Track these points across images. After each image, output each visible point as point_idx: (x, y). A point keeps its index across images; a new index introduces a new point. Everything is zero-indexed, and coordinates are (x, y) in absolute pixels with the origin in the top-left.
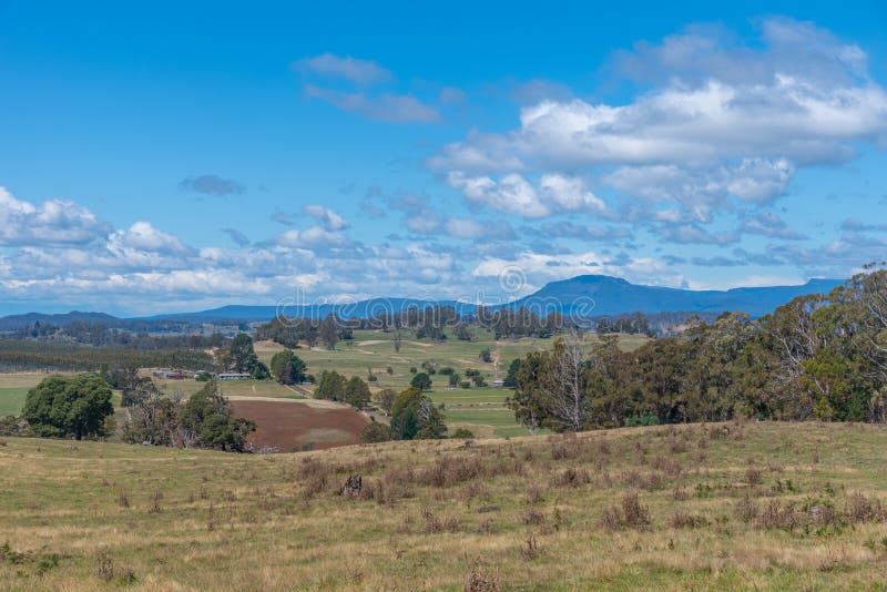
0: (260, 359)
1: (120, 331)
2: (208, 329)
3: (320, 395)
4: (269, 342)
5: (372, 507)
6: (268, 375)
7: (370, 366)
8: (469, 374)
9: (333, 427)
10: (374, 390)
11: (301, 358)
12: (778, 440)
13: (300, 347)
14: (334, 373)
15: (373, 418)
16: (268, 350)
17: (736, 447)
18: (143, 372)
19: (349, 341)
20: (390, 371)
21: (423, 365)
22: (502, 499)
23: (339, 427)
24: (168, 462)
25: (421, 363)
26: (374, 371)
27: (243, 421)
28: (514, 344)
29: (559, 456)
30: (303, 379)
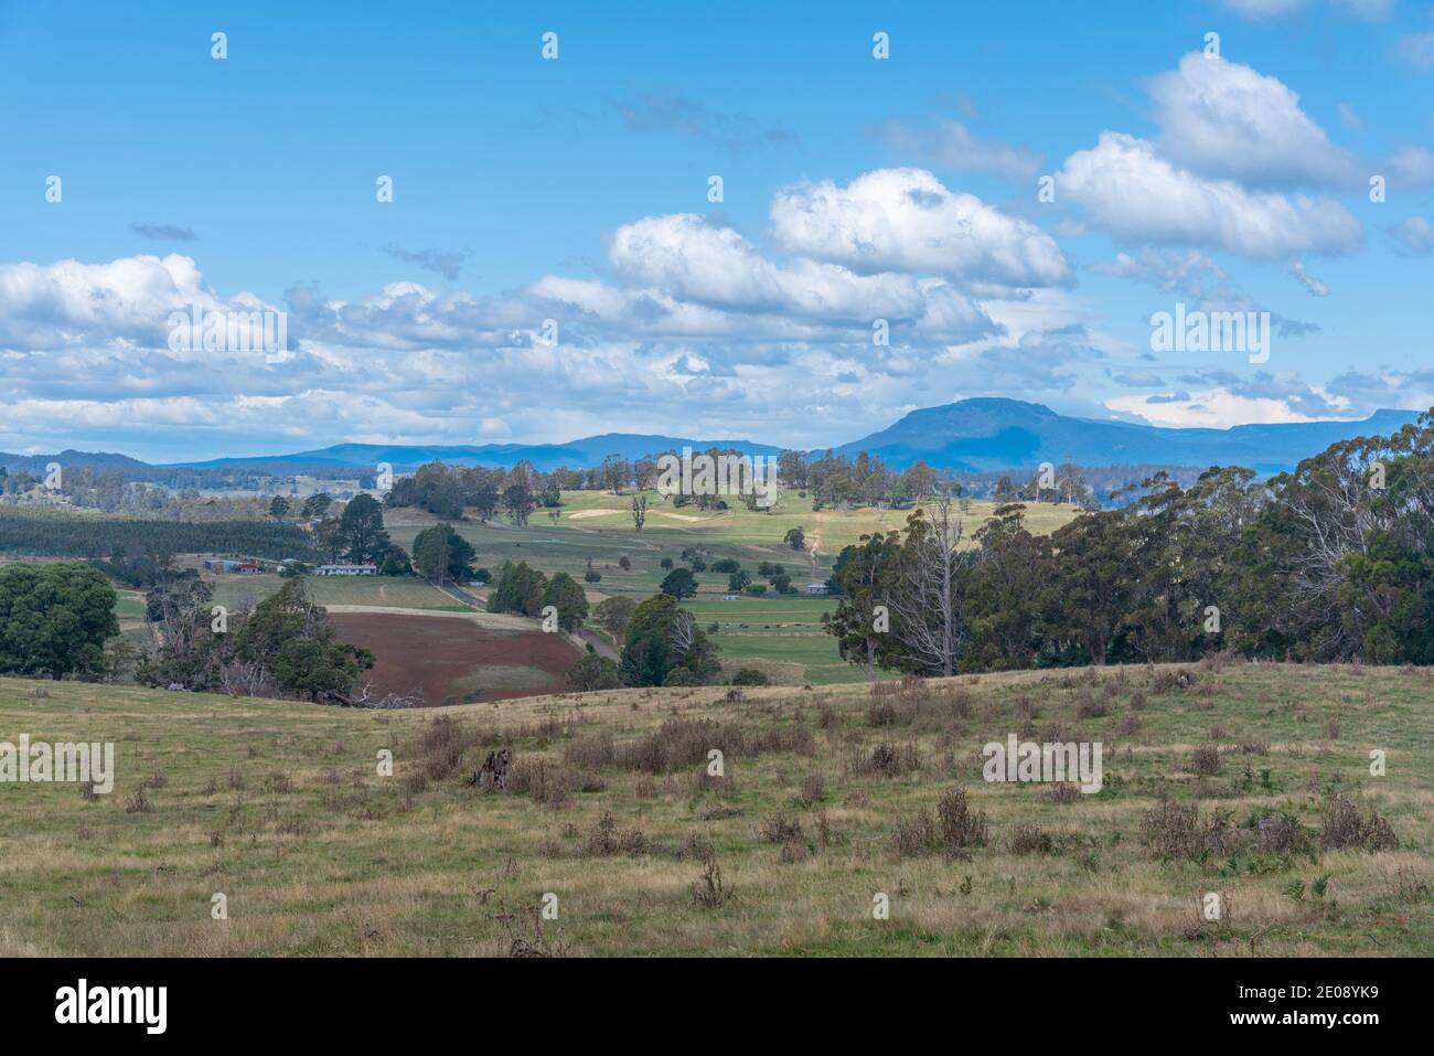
0: (394, 539)
1: (149, 487)
2: (306, 484)
3: (497, 606)
4: (410, 510)
5: (524, 807)
6: (408, 569)
7: (590, 553)
8: (765, 570)
9: (522, 662)
10: (594, 597)
11: (467, 538)
12: (1273, 696)
13: (466, 519)
14: (523, 566)
15: (590, 648)
16: (408, 523)
17: (1198, 707)
18: (186, 560)
19: (554, 510)
20: (625, 564)
21: (684, 555)
22: (756, 795)
23: (531, 661)
24: (200, 721)
25: (681, 550)
26: (597, 563)
27: (348, 649)
28: (845, 519)
29: (882, 718)
30: (471, 576)
